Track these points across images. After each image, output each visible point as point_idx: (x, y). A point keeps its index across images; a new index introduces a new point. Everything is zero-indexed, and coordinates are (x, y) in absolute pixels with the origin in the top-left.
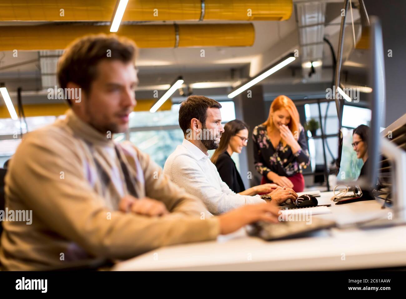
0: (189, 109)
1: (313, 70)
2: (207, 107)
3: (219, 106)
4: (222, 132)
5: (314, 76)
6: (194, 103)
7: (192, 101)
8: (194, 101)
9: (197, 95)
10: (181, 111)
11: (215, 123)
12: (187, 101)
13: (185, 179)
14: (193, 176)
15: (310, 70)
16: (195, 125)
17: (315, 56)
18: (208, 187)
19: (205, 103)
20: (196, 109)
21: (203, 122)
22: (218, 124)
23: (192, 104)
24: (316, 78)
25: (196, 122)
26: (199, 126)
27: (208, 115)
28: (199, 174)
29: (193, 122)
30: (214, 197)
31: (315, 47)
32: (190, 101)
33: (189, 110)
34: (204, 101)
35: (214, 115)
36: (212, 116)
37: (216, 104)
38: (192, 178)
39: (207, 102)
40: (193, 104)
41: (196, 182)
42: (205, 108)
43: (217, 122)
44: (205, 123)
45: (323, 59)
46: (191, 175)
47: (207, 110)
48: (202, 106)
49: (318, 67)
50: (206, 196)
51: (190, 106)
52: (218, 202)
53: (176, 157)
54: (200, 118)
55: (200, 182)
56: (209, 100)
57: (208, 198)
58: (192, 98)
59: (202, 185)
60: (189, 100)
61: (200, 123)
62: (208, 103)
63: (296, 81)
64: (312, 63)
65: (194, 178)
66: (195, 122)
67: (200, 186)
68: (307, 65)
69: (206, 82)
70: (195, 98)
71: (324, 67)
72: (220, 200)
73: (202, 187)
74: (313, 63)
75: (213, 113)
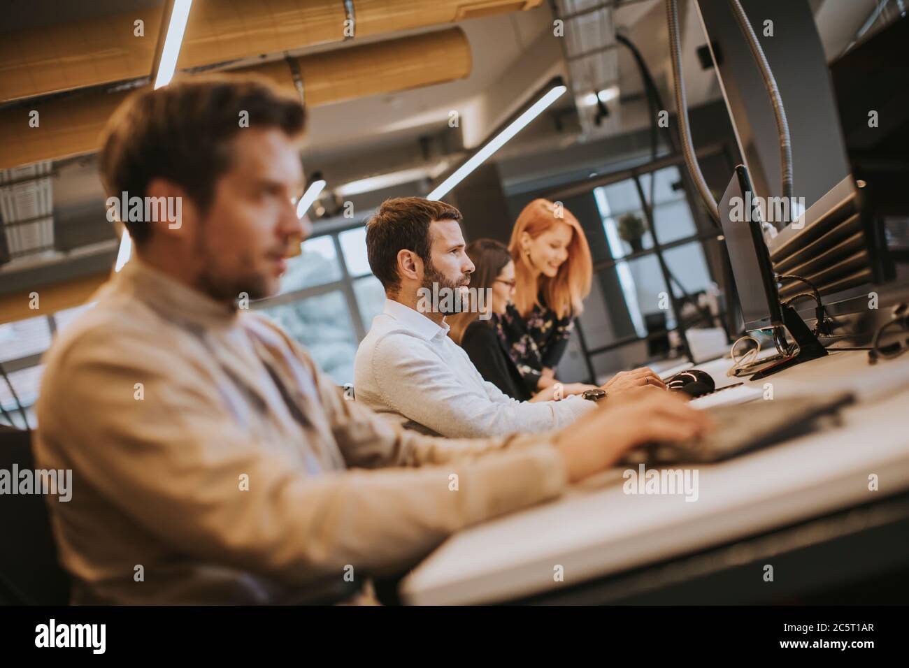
0: (388, 231)
1: (602, 110)
2: (430, 220)
3: (454, 213)
4: (470, 271)
5: (606, 122)
6: (396, 215)
7: (393, 211)
8: (397, 211)
9: (401, 197)
10: (370, 239)
11: (452, 253)
12: (382, 214)
13: (409, 387)
14: (425, 376)
15: (594, 111)
16: (408, 264)
17: (601, 78)
18: (465, 395)
19: (421, 212)
20: (404, 228)
21: (424, 254)
22: (457, 256)
23: (393, 220)
24: (611, 127)
25: (409, 258)
26: (416, 265)
27: (434, 238)
28: (437, 370)
29: (402, 258)
30: (483, 417)
31: (599, 56)
32: (388, 213)
33: (389, 233)
34: (419, 208)
35: (446, 237)
36: (442, 238)
37: (448, 210)
38: (423, 382)
39: (427, 208)
40: (395, 218)
41: (436, 389)
42: (423, 224)
43: (455, 250)
44: (430, 257)
45: (620, 82)
46: (421, 375)
47: (429, 226)
48: (418, 220)
49: (611, 101)
50: (465, 417)
51: (390, 222)
52: (492, 426)
53: (380, 341)
54: (416, 248)
55: (445, 388)
56: (429, 204)
57: (469, 421)
58: (392, 204)
59: (450, 393)
60: (385, 210)
61: (418, 258)
62: (431, 212)
63: (567, 141)
64: (597, 94)
65: (429, 380)
66: (407, 258)
67: (446, 397)
68: (588, 101)
69: (371, 176)
70: (398, 204)
71: (624, 100)
72: (496, 422)
73: (450, 398)
74: (600, 94)
75: (444, 233)
